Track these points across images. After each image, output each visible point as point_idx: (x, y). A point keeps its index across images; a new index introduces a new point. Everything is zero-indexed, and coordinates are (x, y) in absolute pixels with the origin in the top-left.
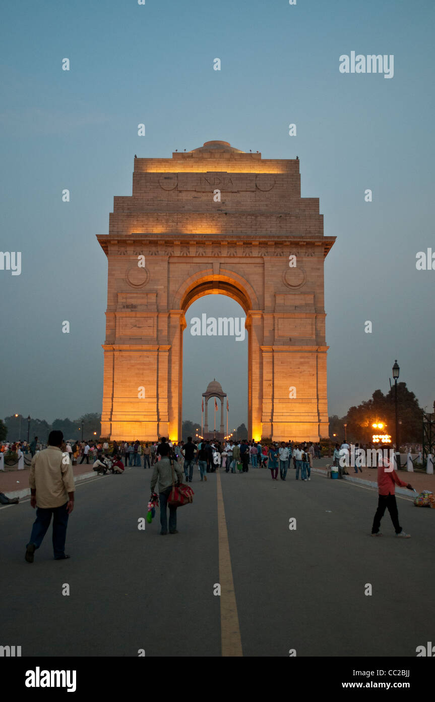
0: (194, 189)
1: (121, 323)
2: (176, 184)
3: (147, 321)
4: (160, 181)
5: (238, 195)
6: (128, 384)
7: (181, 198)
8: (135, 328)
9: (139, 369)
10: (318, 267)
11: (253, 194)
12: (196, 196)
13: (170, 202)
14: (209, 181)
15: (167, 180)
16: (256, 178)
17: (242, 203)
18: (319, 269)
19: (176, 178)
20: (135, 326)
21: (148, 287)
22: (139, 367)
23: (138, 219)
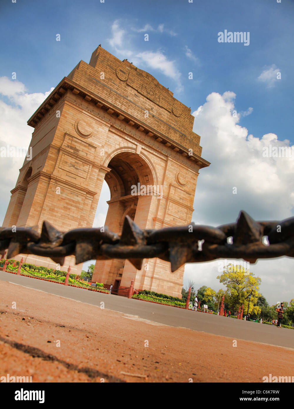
0: (137, 89)
1: (62, 159)
2: (127, 79)
3: (84, 166)
4: (117, 70)
5: (161, 109)
6: (55, 214)
7: (127, 90)
8: (72, 167)
9: (67, 203)
10: (195, 178)
11: (169, 113)
12: (137, 94)
13: (119, 88)
14: (147, 90)
15: (122, 73)
16: (173, 105)
17: (162, 115)
18: (194, 179)
19: (127, 75)
20: (74, 166)
21: (90, 140)
22: (67, 201)
23: (96, 86)
